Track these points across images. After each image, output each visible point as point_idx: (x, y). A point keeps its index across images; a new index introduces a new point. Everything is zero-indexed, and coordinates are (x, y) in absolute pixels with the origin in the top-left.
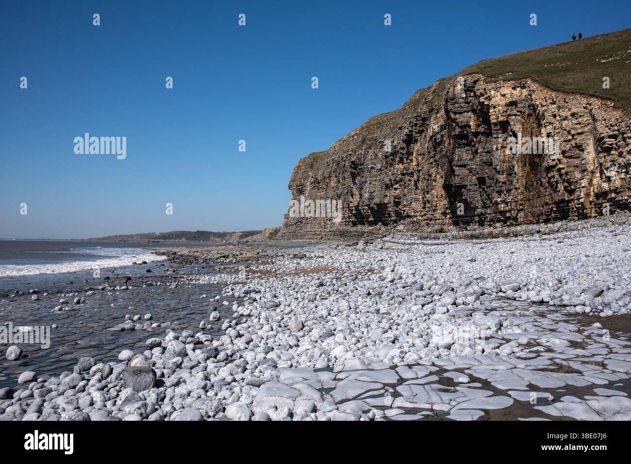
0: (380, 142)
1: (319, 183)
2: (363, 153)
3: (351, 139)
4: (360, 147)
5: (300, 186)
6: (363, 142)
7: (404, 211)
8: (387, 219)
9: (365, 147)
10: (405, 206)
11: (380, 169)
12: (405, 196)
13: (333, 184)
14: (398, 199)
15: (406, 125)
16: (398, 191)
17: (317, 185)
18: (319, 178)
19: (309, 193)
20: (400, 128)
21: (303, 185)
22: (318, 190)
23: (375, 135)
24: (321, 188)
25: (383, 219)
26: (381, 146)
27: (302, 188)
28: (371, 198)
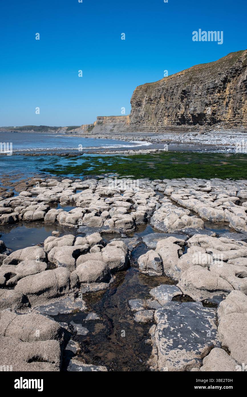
0: (201, 80)
1: (151, 100)
2: (190, 86)
3: (178, 77)
4: (188, 83)
5: (139, 102)
6: (191, 79)
7: (217, 118)
8: (202, 122)
9: (191, 82)
10: (218, 115)
11: (200, 95)
12: (219, 110)
13: (162, 101)
14: (215, 111)
15: (224, 72)
16: (215, 108)
17: (150, 102)
18: (152, 98)
19: (145, 106)
20: (220, 74)
21: (141, 101)
22: (150, 105)
23: (198, 76)
24: (153, 103)
25: (200, 122)
26: (201, 82)
27: (140, 103)
28: (195, 110)
